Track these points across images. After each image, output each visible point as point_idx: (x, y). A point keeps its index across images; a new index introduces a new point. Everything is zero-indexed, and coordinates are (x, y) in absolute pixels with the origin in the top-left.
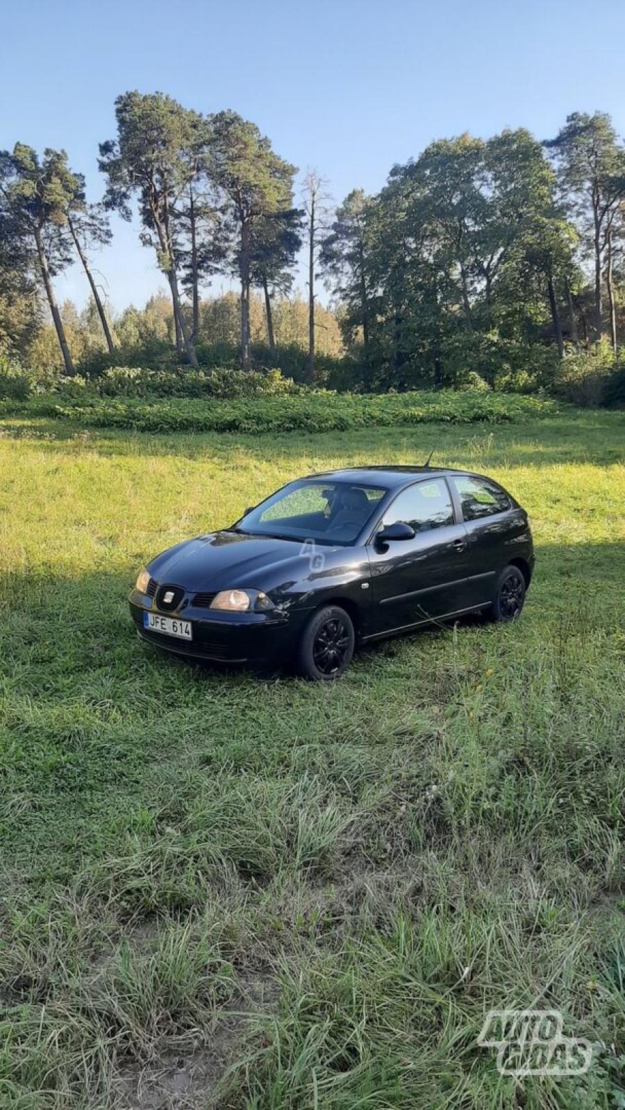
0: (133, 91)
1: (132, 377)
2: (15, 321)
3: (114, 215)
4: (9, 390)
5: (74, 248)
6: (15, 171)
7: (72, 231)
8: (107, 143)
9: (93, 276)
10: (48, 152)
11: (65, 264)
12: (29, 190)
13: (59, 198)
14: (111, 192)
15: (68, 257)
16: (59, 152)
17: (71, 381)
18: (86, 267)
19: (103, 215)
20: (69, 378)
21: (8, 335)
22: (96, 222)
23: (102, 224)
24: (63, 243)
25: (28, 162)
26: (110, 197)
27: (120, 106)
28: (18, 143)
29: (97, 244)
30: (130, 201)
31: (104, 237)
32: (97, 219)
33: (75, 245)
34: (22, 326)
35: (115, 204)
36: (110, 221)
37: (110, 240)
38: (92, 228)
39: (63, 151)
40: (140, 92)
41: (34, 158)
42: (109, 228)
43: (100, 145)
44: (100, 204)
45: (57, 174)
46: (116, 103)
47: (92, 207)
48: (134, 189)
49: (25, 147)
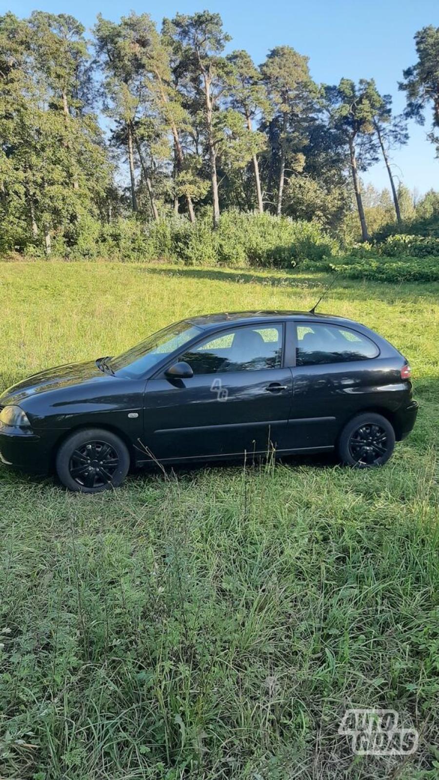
0: (428, 26)
1: (407, 241)
2: (330, 205)
3: (411, 122)
4: (315, 254)
5: (380, 150)
6: (340, 99)
7: (379, 138)
8: (409, 69)
9: (391, 170)
10: (361, 82)
11: (374, 162)
12: (347, 110)
13: (365, 114)
14: (410, 105)
15: (376, 157)
16: (369, 81)
17: (361, 246)
18: (387, 163)
19: (403, 123)
20: (360, 244)
21: (324, 215)
22: (397, 129)
23: (402, 130)
24: (373, 148)
25: (348, 92)
26: (409, 109)
27: (418, 39)
28: (342, 79)
29: (398, 145)
30: (424, 110)
31: (403, 139)
32: (398, 126)
33: (381, 148)
34: (335, 209)
35: (413, 114)
36: (408, 126)
37: (407, 141)
38: (395, 133)
39: (372, 80)
40: (433, 26)
41: (352, 87)
42: (407, 132)
43: (404, 71)
44: (401, 115)
45: (367, 97)
46: (415, 38)
47: (395, 118)
48: (428, 100)
49: (347, 80)
